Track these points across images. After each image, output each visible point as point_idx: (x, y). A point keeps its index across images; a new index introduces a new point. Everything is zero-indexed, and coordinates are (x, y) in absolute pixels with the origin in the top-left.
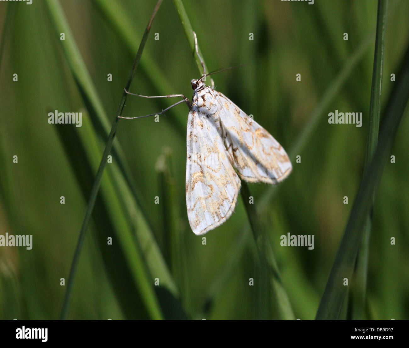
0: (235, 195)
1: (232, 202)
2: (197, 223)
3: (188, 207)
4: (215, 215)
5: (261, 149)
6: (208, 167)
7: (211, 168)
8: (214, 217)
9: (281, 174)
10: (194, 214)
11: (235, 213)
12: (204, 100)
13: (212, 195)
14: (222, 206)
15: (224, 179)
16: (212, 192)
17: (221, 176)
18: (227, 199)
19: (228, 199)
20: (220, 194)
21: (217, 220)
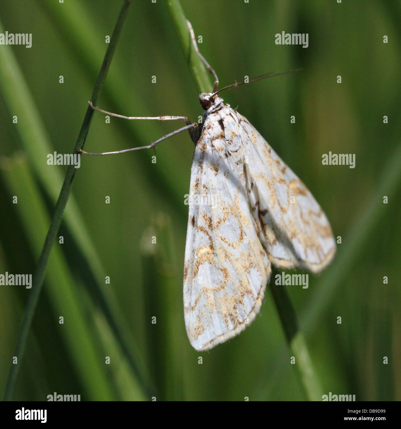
0: (261, 286)
1: (258, 298)
2: (200, 330)
3: (186, 305)
4: (229, 319)
5: (298, 213)
6: (223, 238)
7: (227, 240)
8: (226, 321)
9: (323, 257)
10: (195, 316)
11: (261, 315)
12: (223, 127)
13: (227, 286)
14: (240, 304)
15: (246, 260)
16: (226, 281)
17: (242, 254)
18: (249, 292)
19: (251, 293)
20: (238, 284)
21: (231, 326)
